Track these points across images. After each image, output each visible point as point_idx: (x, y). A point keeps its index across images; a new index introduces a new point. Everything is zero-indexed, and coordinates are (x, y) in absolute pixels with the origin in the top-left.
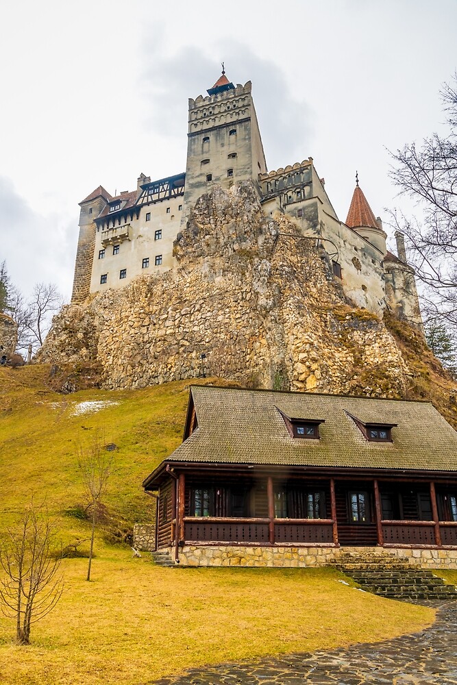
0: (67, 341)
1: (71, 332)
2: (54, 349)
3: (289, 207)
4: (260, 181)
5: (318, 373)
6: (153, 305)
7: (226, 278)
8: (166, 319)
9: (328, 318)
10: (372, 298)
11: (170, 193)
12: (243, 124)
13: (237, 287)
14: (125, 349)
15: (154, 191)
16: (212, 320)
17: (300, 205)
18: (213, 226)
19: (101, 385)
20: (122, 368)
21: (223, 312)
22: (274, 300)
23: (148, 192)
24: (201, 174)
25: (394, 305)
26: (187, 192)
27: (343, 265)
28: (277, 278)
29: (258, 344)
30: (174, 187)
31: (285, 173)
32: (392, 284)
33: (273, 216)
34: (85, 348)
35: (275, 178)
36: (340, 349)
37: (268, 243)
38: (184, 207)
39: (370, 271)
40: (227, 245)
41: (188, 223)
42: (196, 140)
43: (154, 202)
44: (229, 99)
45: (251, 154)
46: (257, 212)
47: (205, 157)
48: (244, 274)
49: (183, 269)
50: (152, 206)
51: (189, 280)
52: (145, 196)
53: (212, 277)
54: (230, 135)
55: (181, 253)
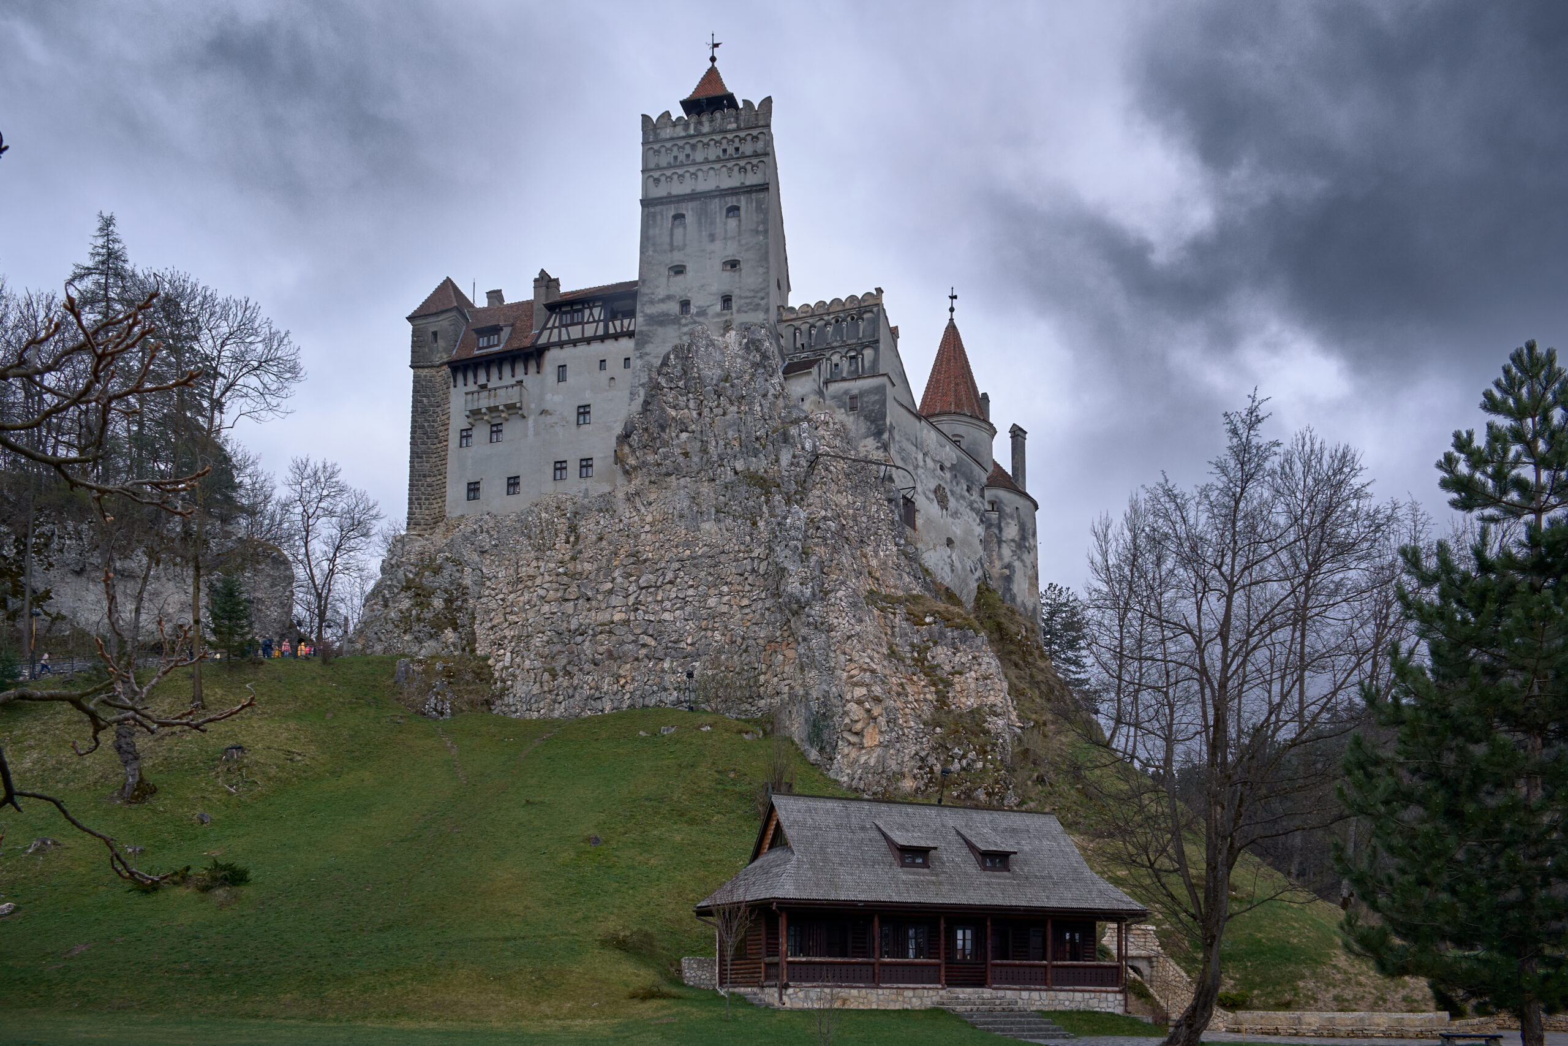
0: (414, 612)
1: (419, 595)
2: (390, 626)
3: (834, 388)
4: (780, 321)
5: (882, 720)
6: (582, 562)
7: (722, 525)
8: (611, 592)
9: (897, 620)
10: (961, 561)
11: (606, 327)
12: (754, 195)
13: (742, 548)
14: (537, 641)
15: (572, 318)
16: (697, 604)
17: (856, 386)
18: (694, 413)
19: (493, 704)
20: (533, 675)
21: (717, 592)
22: (813, 587)
23: (561, 320)
24: (669, 298)
25: (996, 570)
26: (641, 332)
27: (920, 502)
28: (817, 545)
29: (780, 657)
30: (613, 316)
31: (829, 314)
32: (997, 532)
33: (807, 406)
34: (450, 629)
35: (811, 321)
36: (915, 678)
37: (798, 465)
38: (636, 363)
39: (962, 510)
40: (722, 459)
41: (646, 403)
42: (659, 217)
43: (574, 343)
44: (726, 132)
45: (768, 268)
46: (776, 397)
47: (677, 258)
48: (754, 524)
49: (637, 494)
50: (568, 350)
51: (649, 519)
52: (554, 327)
53: (694, 519)
54: (727, 216)
55: (632, 461)
